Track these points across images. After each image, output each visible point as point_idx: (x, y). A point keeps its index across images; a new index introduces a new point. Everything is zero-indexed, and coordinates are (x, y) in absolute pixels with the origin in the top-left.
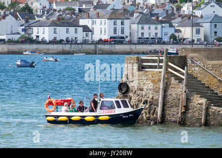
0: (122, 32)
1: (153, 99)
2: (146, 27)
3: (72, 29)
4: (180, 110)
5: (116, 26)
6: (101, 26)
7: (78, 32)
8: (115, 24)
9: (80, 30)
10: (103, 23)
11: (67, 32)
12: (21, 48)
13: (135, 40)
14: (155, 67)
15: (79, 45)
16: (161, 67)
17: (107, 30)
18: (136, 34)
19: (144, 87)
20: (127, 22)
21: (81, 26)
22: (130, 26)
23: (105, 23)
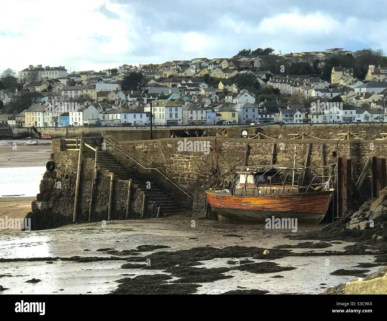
0: (176, 116)
1: (72, 174)
2: (194, 112)
3: (138, 115)
4: (92, 183)
5: (177, 112)
6: (160, 112)
7: (143, 117)
8: (171, 110)
9: (144, 115)
10: (162, 110)
11: (135, 117)
12: (99, 130)
13: (186, 122)
14: (74, 147)
15: (143, 127)
16: (78, 147)
17: (164, 115)
18: (186, 118)
19: (66, 164)
20: (180, 109)
21: (145, 113)
22: (182, 112)
23: (163, 110)
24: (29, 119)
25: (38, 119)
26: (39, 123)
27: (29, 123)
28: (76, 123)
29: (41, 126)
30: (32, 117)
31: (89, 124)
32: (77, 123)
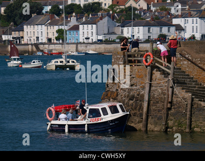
1: (139, 95)
4: (165, 106)
7: (171, 31)
9: (173, 29)
10: (195, 22)
21: (174, 26)
23: (197, 21)
24: (29, 33)
25: (40, 33)
26: (42, 38)
27: (29, 39)
28: (87, 38)
29: (43, 41)
30: (32, 31)
31: (104, 40)
32: (89, 38)
